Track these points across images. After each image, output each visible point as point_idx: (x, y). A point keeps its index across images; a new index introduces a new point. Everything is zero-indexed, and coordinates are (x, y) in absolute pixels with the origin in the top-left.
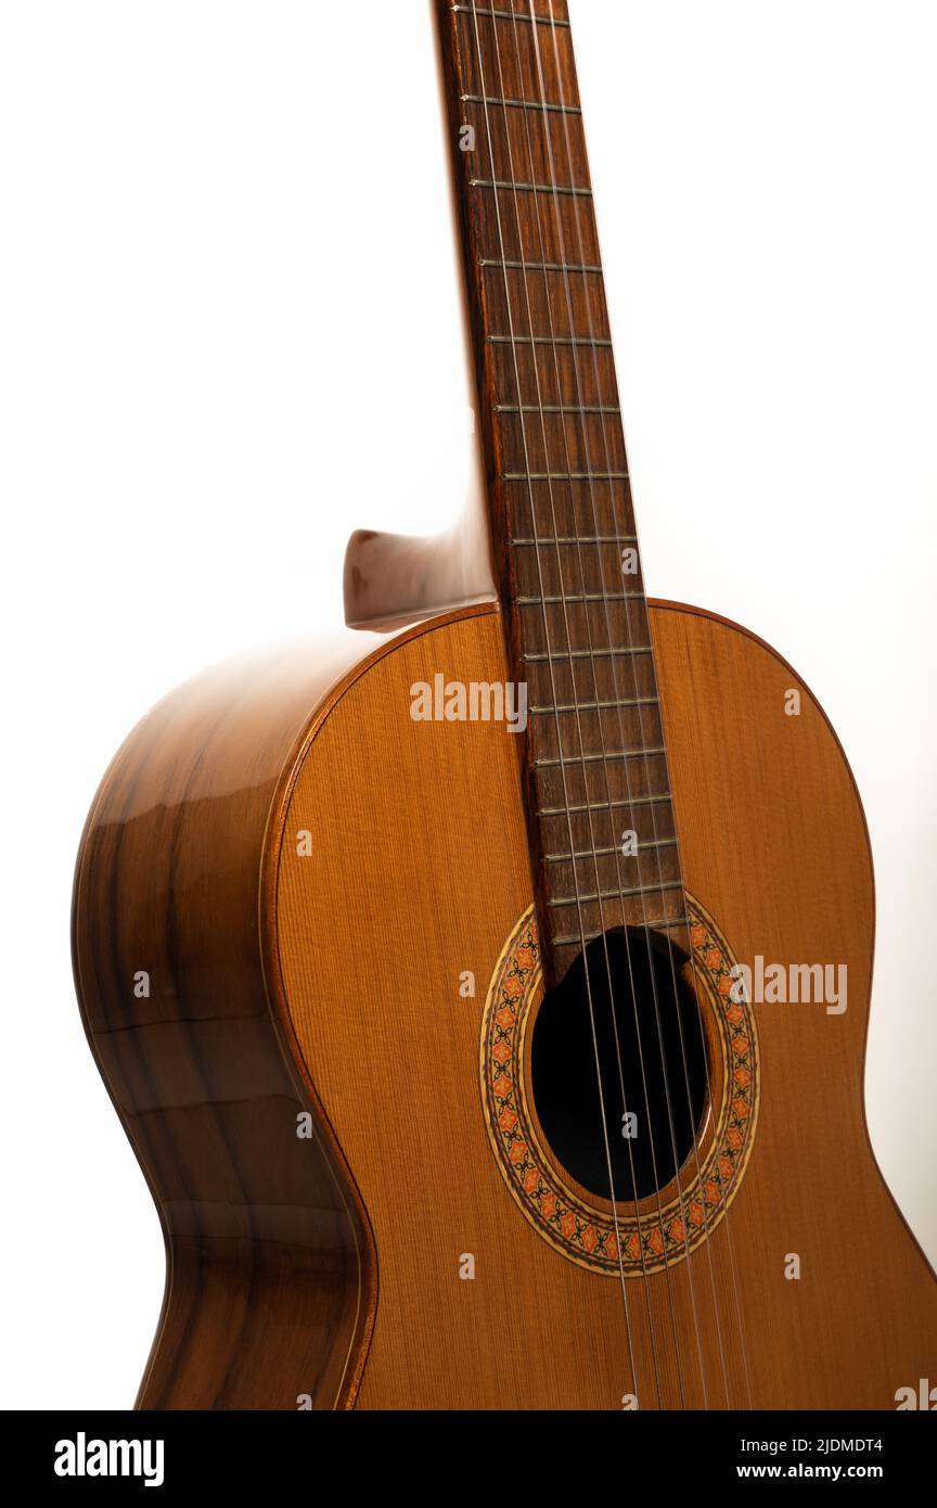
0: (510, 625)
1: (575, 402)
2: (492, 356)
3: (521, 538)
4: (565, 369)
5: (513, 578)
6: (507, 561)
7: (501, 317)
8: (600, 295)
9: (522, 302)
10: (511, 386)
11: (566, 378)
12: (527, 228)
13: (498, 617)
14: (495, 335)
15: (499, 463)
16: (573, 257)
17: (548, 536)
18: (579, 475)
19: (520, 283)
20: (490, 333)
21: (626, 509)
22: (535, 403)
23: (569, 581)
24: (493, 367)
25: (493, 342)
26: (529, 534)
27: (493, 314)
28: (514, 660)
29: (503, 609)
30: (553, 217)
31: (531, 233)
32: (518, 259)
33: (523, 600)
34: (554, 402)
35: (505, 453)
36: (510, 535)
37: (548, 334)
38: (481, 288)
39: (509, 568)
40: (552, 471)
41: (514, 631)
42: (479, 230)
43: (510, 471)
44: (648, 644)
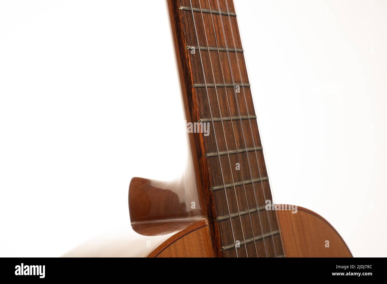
0: (214, 232)
1: (236, 114)
2: (196, 94)
3: (217, 185)
4: (231, 99)
5: (214, 207)
6: (211, 199)
7: (199, 74)
8: (243, 63)
9: (209, 67)
10: (206, 108)
11: (232, 103)
12: (208, 31)
13: (208, 228)
14: (197, 83)
15: (203, 148)
16: (230, 45)
17: (229, 183)
18: (241, 150)
19: (207, 57)
20: (194, 83)
21: (262, 164)
22: (219, 116)
23: (241, 204)
24: (197, 100)
25: (196, 87)
26: (221, 183)
27: (195, 73)
28: (217, 250)
29: (210, 223)
30: (219, 26)
31: (210, 33)
32: (205, 45)
33: (220, 218)
34: (227, 115)
35: (206, 143)
36: (211, 185)
37: (222, 82)
38: (188, 60)
39: (212, 203)
40: (229, 150)
41: (216, 235)
42: (185, 31)
43: (209, 152)
44: (278, 229)
